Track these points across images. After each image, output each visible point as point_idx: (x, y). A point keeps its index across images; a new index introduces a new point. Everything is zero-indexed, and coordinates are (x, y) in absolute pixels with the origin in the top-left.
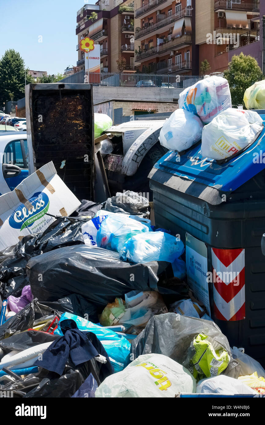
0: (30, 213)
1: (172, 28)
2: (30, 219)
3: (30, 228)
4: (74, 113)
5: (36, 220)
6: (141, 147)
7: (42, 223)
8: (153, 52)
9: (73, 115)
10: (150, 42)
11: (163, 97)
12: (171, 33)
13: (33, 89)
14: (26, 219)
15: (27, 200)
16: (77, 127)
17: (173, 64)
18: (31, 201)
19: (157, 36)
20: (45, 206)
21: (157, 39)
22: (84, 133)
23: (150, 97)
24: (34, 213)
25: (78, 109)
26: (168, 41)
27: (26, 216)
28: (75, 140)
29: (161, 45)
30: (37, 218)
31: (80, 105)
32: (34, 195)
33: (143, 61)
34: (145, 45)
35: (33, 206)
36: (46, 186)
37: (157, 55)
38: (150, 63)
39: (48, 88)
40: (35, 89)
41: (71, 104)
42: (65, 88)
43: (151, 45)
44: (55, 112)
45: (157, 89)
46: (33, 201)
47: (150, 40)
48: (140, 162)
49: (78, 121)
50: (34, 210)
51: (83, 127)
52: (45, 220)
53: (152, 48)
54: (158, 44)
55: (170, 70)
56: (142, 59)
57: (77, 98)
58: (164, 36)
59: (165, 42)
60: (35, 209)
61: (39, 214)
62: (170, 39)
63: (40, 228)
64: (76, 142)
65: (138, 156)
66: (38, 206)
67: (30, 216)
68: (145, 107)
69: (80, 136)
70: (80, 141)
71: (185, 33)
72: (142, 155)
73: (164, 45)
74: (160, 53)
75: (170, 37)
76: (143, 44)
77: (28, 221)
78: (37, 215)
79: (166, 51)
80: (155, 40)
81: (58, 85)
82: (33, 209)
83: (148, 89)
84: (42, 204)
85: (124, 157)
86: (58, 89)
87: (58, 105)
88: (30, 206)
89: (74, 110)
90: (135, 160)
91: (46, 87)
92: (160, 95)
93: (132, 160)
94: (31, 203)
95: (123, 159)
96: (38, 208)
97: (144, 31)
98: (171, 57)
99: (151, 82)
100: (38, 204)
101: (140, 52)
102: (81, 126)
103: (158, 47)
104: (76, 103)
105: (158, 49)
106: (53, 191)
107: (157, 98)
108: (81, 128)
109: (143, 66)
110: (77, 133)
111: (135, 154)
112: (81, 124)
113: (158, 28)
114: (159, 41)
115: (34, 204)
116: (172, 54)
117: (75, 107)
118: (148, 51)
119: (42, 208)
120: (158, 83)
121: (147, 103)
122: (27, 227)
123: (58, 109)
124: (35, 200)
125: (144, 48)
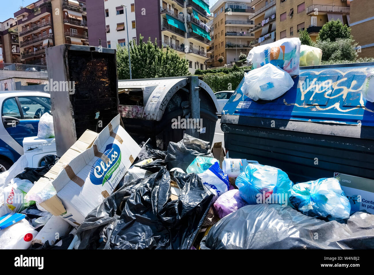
0: (108, 166)
1: (42, 43)
2: (109, 172)
3: (110, 181)
4: (102, 72)
5: (113, 171)
6: (164, 99)
7: (118, 173)
8: (32, 54)
9: (100, 74)
10: (29, 49)
11: (42, 77)
12: (42, 45)
13: (69, 49)
14: (105, 172)
15: (102, 154)
16: (104, 84)
17: (44, 61)
18: (107, 154)
19: (34, 46)
20: (118, 157)
21: (33, 48)
22: (110, 89)
23: (34, 76)
24: (112, 165)
25: (104, 69)
26: (40, 50)
27: (105, 170)
28: (103, 95)
29: (36, 51)
30: (114, 169)
31: (105, 66)
32: (106, 148)
33: (26, 58)
34: (27, 51)
35: (109, 159)
36: (114, 137)
37: (34, 56)
38: (31, 60)
39: (82, 50)
40: (70, 49)
41: (99, 65)
42: (95, 51)
43: (30, 51)
44: (86, 71)
45: (38, 73)
46: (108, 154)
47: (30, 48)
48: (164, 110)
49: (105, 79)
50: (111, 163)
51: (109, 84)
52: (120, 170)
53: (31, 52)
54: (35, 50)
55: (43, 64)
56: (25, 57)
57: (103, 60)
58: (37, 47)
59: (39, 49)
60: (111, 161)
61: (115, 165)
62: (41, 48)
63: (118, 178)
64: (104, 97)
65: (163, 106)
66: (113, 158)
67: (109, 168)
68: (33, 81)
69: (107, 91)
70: (107, 96)
71: (50, 46)
72: (165, 105)
73: (38, 51)
74: (36, 55)
75: (41, 47)
76: (25, 49)
77: (107, 174)
78: (113, 167)
79: (40, 54)
80: (32, 48)
81: (89, 48)
82: (109, 162)
83: (33, 72)
84: (116, 155)
85: (144, 107)
86: (90, 51)
87: (88, 65)
88: (107, 159)
89: (102, 70)
90: (161, 109)
91: (80, 48)
92: (40, 76)
93: (160, 109)
94: (107, 156)
95: (144, 108)
96: (114, 160)
97: (25, 43)
98: (43, 57)
99: (34, 69)
100: (112, 156)
101: (24, 54)
102: (107, 83)
103: (35, 52)
104: (103, 64)
105: (35, 53)
106: (121, 141)
107: (39, 77)
108: (107, 85)
109: (26, 61)
110: (104, 89)
111: (161, 104)
112: (108, 82)
113: (34, 42)
114: (35, 49)
115: (110, 157)
116: (43, 56)
117: (102, 67)
118: (29, 54)
119: (116, 159)
120: (39, 70)
121: (35, 79)
122: (107, 181)
123: (89, 68)
124: (110, 153)
125: (26, 52)
